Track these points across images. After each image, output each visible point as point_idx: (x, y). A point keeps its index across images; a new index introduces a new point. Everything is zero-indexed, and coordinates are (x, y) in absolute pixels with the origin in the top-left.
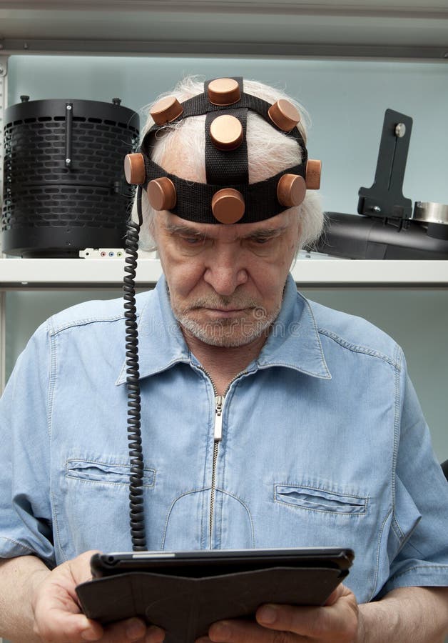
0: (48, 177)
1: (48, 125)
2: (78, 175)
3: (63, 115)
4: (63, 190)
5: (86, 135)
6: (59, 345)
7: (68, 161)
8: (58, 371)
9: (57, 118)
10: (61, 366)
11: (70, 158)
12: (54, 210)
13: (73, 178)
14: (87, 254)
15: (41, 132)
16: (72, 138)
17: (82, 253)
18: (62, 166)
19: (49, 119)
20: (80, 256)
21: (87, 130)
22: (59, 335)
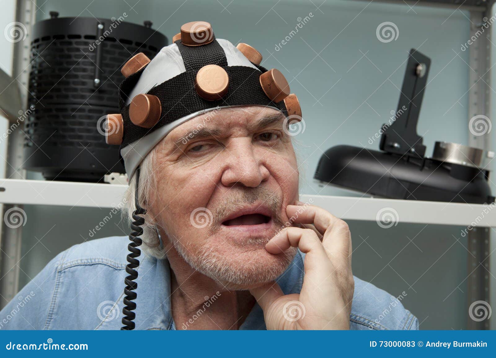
0: (74, 97)
1: (77, 43)
2: (106, 96)
3: (93, 33)
4: (90, 111)
5: (116, 56)
6: (62, 283)
7: (97, 81)
8: (55, 310)
9: (87, 37)
10: (59, 307)
11: (99, 78)
12: (80, 130)
13: (101, 98)
14: (113, 179)
15: (69, 50)
16: (102, 58)
17: (107, 178)
18: (90, 86)
19: (79, 37)
20: (105, 180)
21: (117, 51)
22: (65, 272)
